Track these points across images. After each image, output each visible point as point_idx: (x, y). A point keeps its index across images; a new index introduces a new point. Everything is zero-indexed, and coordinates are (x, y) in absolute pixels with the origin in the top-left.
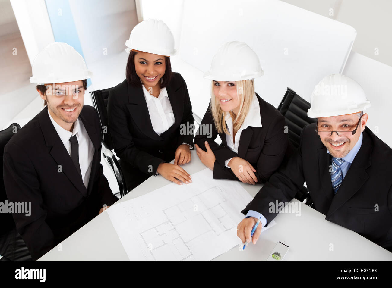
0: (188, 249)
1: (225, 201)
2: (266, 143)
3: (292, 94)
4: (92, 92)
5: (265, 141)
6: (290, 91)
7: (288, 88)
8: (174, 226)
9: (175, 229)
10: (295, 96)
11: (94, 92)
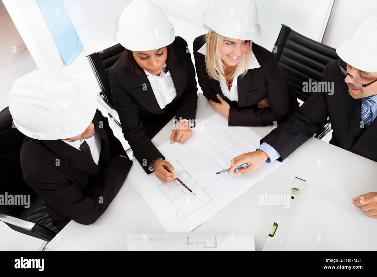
0: (207, 194)
1: (235, 145)
2: (267, 84)
3: (287, 30)
4: (89, 56)
5: (265, 83)
6: (285, 27)
7: (282, 25)
8: (189, 175)
9: (192, 177)
10: (290, 32)
11: (91, 55)
